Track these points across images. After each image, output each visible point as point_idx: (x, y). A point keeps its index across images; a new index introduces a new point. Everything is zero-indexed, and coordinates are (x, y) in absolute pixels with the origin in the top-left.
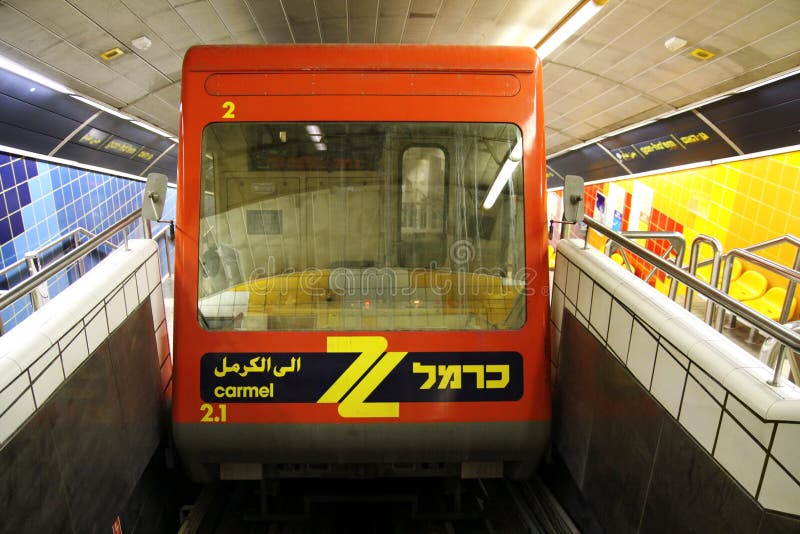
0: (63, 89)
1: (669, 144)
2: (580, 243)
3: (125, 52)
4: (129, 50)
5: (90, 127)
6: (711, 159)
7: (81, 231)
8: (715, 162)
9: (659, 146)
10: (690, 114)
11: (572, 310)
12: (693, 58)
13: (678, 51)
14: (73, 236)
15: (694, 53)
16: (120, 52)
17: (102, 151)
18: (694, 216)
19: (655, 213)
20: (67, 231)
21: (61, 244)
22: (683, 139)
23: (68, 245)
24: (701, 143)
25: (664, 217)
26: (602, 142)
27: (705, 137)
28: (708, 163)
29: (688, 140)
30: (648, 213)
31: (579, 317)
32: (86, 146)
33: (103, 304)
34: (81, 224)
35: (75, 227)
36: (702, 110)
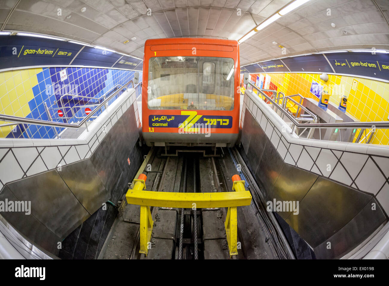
0: (114, 52)
1: (274, 66)
2: (251, 91)
3: (130, 41)
4: (130, 40)
5: (121, 59)
6: (284, 71)
7: (119, 85)
8: (285, 72)
9: (272, 66)
10: (279, 60)
11: (248, 109)
12: (279, 47)
13: (276, 45)
14: (117, 86)
15: (279, 46)
16: (128, 41)
17: (124, 65)
18: (280, 85)
19: (271, 83)
20: (115, 86)
21: (114, 89)
22: (278, 66)
23: (115, 89)
24: (282, 67)
25: (273, 84)
26: (258, 63)
27: (283, 66)
28: (283, 72)
29: (279, 66)
30: (269, 83)
31: (249, 111)
32: (120, 64)
33: (121, 107)
34: (119, 83)
35: (117, 84)
36: (282, 59)
